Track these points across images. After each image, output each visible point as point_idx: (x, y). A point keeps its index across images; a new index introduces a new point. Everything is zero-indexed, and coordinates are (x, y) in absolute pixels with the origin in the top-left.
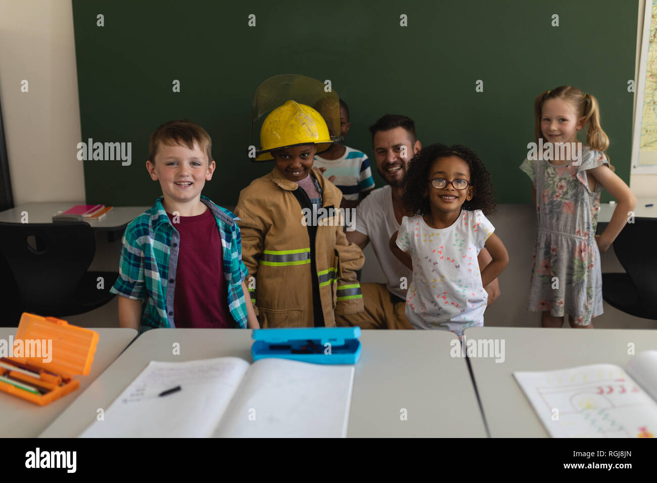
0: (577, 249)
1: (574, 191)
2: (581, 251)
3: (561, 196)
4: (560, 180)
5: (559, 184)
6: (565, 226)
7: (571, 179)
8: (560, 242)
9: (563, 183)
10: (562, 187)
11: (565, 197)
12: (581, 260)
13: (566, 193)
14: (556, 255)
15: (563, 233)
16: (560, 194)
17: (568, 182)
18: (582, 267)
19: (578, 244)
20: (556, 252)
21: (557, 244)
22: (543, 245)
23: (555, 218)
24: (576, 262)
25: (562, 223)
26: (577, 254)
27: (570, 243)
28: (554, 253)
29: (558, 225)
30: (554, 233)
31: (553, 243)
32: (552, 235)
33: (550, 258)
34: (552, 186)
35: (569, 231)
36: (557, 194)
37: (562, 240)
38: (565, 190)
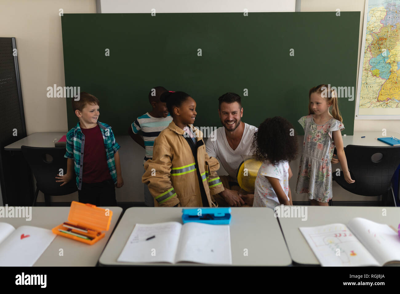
0: (321, 167)
1: (324, 139)
2: (323, 168)
3: (317, 140)
4: (318, 132)
5: (317, 134)
6: (317, 155)
7: (324, 133)
8: (313, 162)
9: (320, 134)
10: (318, 136)
11: (319, 141)
12: (323, 172)
13: (320, 139)
14: (311, 168)
15: (315, 159)
16: (317, 139)
17: (322, 134)
18: (323, 176)
19: (321, 165)
20: (311, 166)
21: (311, 162)
22: (305, 162)
23: (312, 150)
24: (320, 173)
25: (315, 153)
26: (321, 169)
27: (318, 163)
28: (310, 167)
29: (313, 154)
30: (310, 158)
31: (309, 162)
32: (309, 158)
33: (308, 169)
34: (313, 134)
35: (318, 158)
36: (316, 139)
37: (314, 162)
38: (320, 137)
